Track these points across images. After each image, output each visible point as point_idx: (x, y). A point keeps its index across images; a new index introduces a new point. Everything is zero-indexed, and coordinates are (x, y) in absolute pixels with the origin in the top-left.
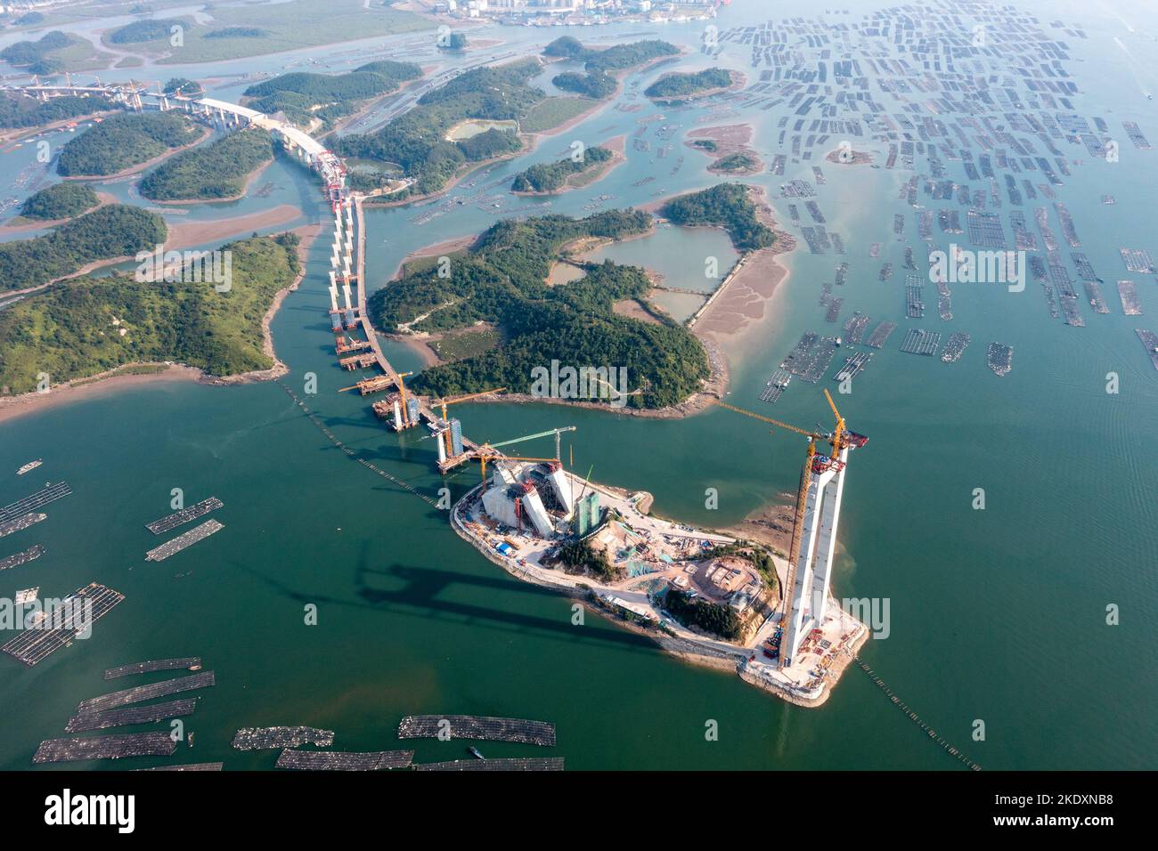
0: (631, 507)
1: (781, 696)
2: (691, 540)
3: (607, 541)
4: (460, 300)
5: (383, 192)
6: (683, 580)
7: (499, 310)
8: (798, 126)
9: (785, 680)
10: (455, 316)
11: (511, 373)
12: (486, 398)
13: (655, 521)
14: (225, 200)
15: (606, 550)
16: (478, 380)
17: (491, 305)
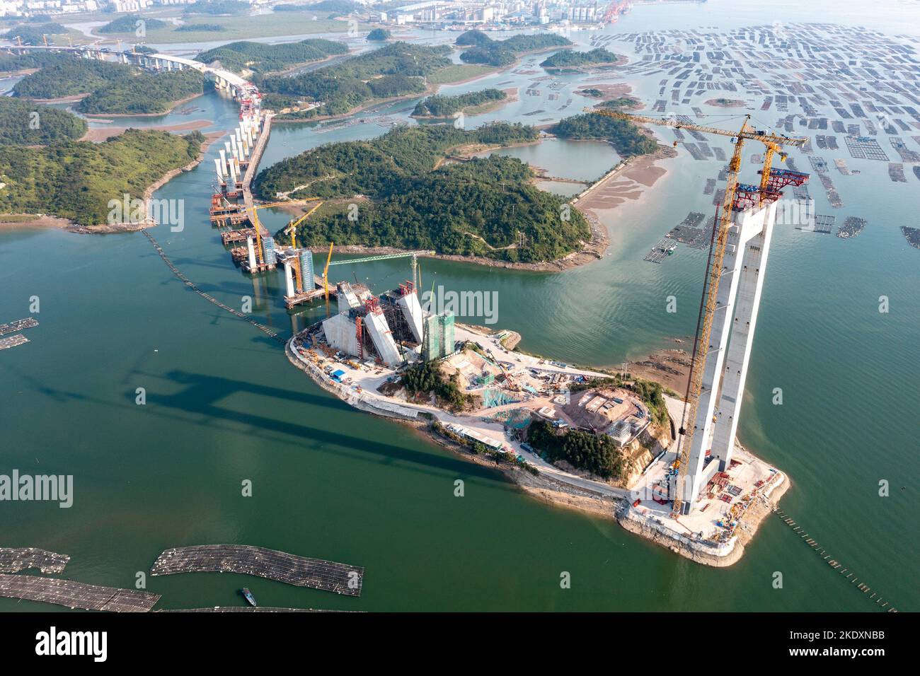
0: (495, 342)
1: (676, 550)
2: (563, 375)
3: (460, 366)
4: (342, 175)
5: (292, 110)
6: (548, 410)
7: (380, 185)
9: (682, 530)
10: (335, 188)
11: (380, 226)
12: (352, 250)
13: (521, 356)
14: (149, 115)
15: (458, 374)
16: (346, 232)
17: (373, 180)
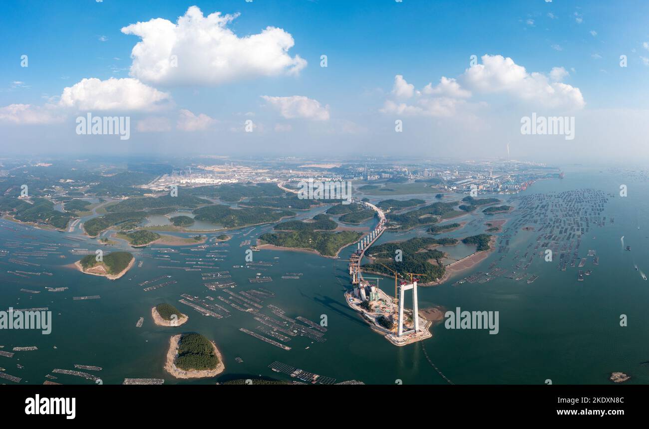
5: (391, 227)
8: (519, 221)
9: (395, 339)
